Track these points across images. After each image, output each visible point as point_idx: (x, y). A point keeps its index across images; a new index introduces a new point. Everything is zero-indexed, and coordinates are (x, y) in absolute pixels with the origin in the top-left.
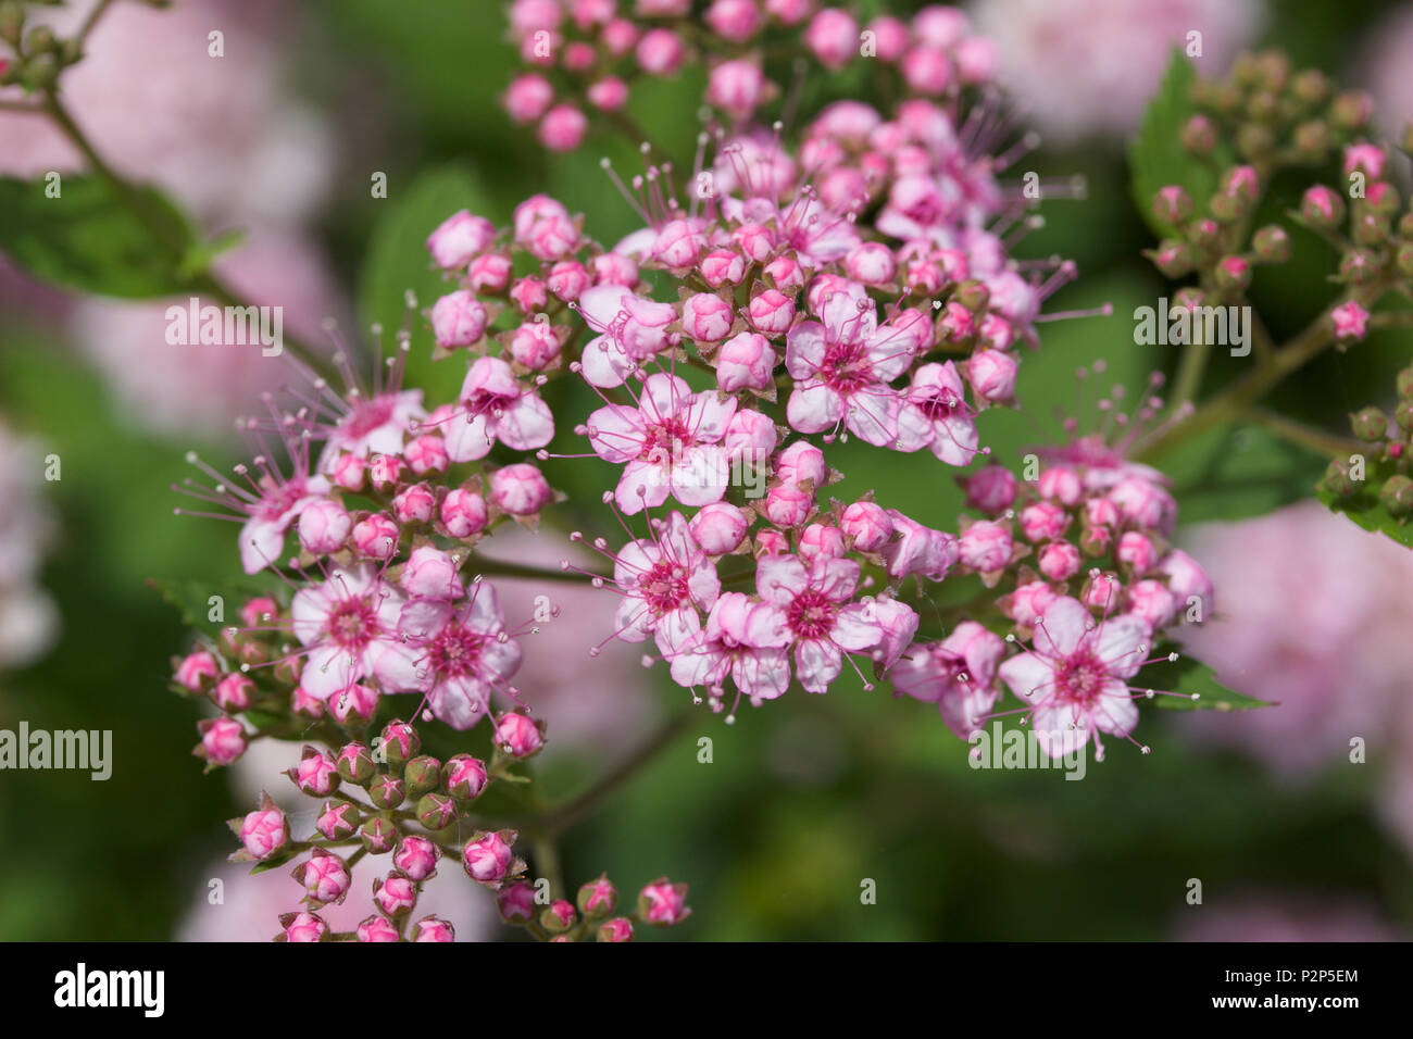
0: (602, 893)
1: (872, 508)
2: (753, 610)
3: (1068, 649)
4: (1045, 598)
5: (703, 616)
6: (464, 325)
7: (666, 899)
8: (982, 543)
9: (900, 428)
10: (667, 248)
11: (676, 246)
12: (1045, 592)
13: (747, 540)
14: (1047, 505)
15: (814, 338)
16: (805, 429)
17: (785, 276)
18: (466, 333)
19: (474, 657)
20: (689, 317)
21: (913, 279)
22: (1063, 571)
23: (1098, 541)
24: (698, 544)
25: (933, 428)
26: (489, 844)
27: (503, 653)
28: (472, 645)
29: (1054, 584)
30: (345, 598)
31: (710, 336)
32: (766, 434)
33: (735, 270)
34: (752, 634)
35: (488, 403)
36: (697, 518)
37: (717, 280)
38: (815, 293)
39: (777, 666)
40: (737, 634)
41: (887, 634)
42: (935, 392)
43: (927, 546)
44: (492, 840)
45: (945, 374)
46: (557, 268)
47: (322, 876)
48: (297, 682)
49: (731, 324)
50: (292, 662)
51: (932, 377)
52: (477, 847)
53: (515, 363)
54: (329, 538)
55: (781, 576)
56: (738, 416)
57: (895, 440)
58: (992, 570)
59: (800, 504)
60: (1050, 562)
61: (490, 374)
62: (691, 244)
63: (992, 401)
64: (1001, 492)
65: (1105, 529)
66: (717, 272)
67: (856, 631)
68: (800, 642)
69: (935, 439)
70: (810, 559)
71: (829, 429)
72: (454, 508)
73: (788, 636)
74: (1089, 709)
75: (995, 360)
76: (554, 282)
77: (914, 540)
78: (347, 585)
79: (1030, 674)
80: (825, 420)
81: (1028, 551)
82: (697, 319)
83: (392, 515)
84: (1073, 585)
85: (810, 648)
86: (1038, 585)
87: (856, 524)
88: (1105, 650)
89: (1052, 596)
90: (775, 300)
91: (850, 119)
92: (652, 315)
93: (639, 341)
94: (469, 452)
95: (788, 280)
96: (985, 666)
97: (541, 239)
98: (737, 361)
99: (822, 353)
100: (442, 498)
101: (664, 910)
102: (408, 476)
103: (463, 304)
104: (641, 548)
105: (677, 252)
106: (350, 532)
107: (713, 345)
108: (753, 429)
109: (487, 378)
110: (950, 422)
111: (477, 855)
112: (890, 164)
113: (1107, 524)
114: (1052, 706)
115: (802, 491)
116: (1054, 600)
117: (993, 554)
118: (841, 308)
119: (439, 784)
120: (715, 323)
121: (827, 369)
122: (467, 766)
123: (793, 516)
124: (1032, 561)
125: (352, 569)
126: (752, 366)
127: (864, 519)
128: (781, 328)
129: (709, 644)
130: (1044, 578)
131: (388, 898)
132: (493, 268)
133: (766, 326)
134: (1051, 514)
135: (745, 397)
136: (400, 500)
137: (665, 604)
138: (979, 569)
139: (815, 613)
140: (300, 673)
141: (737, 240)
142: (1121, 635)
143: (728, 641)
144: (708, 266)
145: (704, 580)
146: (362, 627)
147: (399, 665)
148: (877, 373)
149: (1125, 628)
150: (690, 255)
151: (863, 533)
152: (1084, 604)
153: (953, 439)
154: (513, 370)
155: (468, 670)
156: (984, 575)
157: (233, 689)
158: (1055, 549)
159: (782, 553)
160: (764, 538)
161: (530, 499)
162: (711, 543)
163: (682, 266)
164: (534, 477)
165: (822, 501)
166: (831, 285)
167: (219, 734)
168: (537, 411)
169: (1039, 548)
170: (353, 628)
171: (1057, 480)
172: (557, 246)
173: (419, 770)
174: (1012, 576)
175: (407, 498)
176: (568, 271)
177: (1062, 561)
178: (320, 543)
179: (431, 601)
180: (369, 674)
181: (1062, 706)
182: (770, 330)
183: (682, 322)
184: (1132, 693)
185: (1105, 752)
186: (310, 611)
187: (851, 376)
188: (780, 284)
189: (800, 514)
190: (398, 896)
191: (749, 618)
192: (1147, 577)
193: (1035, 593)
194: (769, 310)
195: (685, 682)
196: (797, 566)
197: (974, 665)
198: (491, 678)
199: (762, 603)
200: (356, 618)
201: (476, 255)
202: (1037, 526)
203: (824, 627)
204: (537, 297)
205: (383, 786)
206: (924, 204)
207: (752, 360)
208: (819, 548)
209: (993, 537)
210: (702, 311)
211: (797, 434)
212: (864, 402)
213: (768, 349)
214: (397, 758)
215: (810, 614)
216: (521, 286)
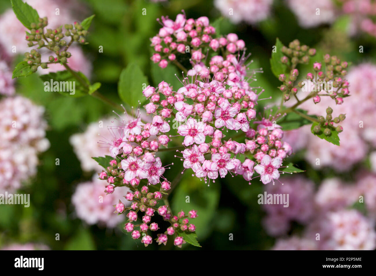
0: (183, 214)
1: (232, 142)
2: (211, 164)
3: (267, 164)
4: (263, 155)
5: (202, 164)
6: (152, 110)
7: (194, 214)
8: (250, 145)
9: (235, 126)
10: (191, 94)
11: (192, 94)
12: (262, 154)
13: (209, 150)
14: (261, 137)
15: (219, 111)
16: (218, 127)
17: (213, 100)
19: (157, 172)
20: (196, 109)
21: (236, 97)
22: (266, 150)
23: (272, 144)
24: (200, 151)
25: (241, 125)
26: (163, 208)
27: (162, 170)
28: (156, 169)
29: (264, 152)
30: (132, 162)
31: (200, 112)
32: (212, 130)
33: (204, 99)
34: (211, 168)
35: (158, 124)
36: (200, 146)
37: (201, 101)
38: (219, 102)
39: (216, 174)
40: (209, 169)
41: (236, 166)
42: (242, 119)
43: (241, 148)
44: (164, 207)
45: (243, 115)
46: (169, 98)
47: (132, 216)
48: (124, 178)
49: (204, 109)
50: (122, 174)
51: (241, 116)
52: (161, 209)
53: (162, 116)
54: (129, 151)
55: (216, 157)
56: (206, 127)
57: (235, 128)
58: (252, 150)
59: (219, 143)
60: (263, 148)
61: (157, 119)
62: (195, 93)
63: (252, 119)
64: (253, 134)
65: (273, 141)
66: (201, 99)
67: (230, 166)
68: (220, 169)
69: (242, 127)
70: (221, 153)
71: (223, 127)
72: (153, 145)
73: (218, 168)
74: (271, 175)
75: (252, 112)
76: (169, 101)
78: (132, 159)
79: (260, 169)
80: (222, 126)
81: (259, 146)
82: (198, 109)
83: (141, 147)
84: (267, 152)
85: (222, 169)
86: (261, 152)
87: (229, 146)
88: (274, 163)
89: (264, 154)
90: (212, 105)
91: (217, 59)
92: (189, 108)
93: (187, 113)
94: (154, 133)
95: (214, 100)
96: (251, 168)
97: (165, 92)
98: (206, 117)
99: (221, 113)
100: (150, 143)
101: (193, 216)
102: (145, 139)
103: (152, 106)
104: (188, 151)
106: (133, 150)
107: (201, 114)
108: (209, 130)
110: (244, 124)
111: (161, 210)
112: (227, 70)
113: (273, 140)
114: (264, 175)
115: (219, 140)
116: (264, 155)
117: (253, 147)
118: (224, 104)
119: (153, 197)
120: (201, 110)
121: (222, 116)
122: (158, 194)
123: (218, 145)
124: (260, 148)
125: (133, 157)
126: (209, 118)
127: (230, 144)
128: (214, 109)
129: (203, 170)
130: (262, 151)
131: (146, 220)
132: (156, 98)
133: (211, 109)
134: (263, 139)
135: (208, 123)
136: (142, 144)
137: (194, 162)
138: (250, 150)
139: (223, 164)
140: (124, 176)
141: (204, 92)
142: (277, 161)
143: (207, 170)
144: (199, 98)
145: (201, 158)
146: (136, 167)
147: (143, 174)
148: (231, 116)
149: (277, 160)
150: (195, 96)
151: (230, 147)
152: (269, 155)
153: (245, 127)
154: (162, 118)
155: (156, 174)
157: (111, 180)
158: (264, 146)
159: (216, 153)
160: (213, 150)
161: (166, 142)
162: (202, 151)
163: (194, 97)
164: (167, 138)
165: (223, 141)
166: (221, 100)
167: (109, 188)
168: (167, 125)
169: (260, 146)
170: (134, 167)
171: (263, 131)
172: (168, 93)
173: (149, 195)
174: (256, 151)
175: (144, 144)
176: (171, 99)
177: (265, 148)
178: (127, 152)
179: (149, 163)
180: (137, 176)
181: (266, 175)
182: (212, 110)
183: (195, 109)
184: (279, 172)
185: (275, 183)
186: (125, 164)
187: (226, 117)
188: (213, 101)
189: (219, 145)
190: (147, 220)
191: (211, 165)
192: (280, 149)
193: (261, 154)
194: (211, 106)
195: (199, 177)
196: (219, 155)
197: (249, 168)
198: (160, 175)
199: (213, 162)
200: (134, 165)
201: (152, 95)
202: (260, 141)
203: (224, 166)
204: (166, 104)
205: (144, 200)
206: (235, 79)
207: (209, 117)
208: (223, 151)
209: (252, 144)
210: (199, 107)
211: (217, 129)
212: (229, 122)
213: (212, 114)
214: (145, 193)
215: (222, 163)
216: (163, 102)
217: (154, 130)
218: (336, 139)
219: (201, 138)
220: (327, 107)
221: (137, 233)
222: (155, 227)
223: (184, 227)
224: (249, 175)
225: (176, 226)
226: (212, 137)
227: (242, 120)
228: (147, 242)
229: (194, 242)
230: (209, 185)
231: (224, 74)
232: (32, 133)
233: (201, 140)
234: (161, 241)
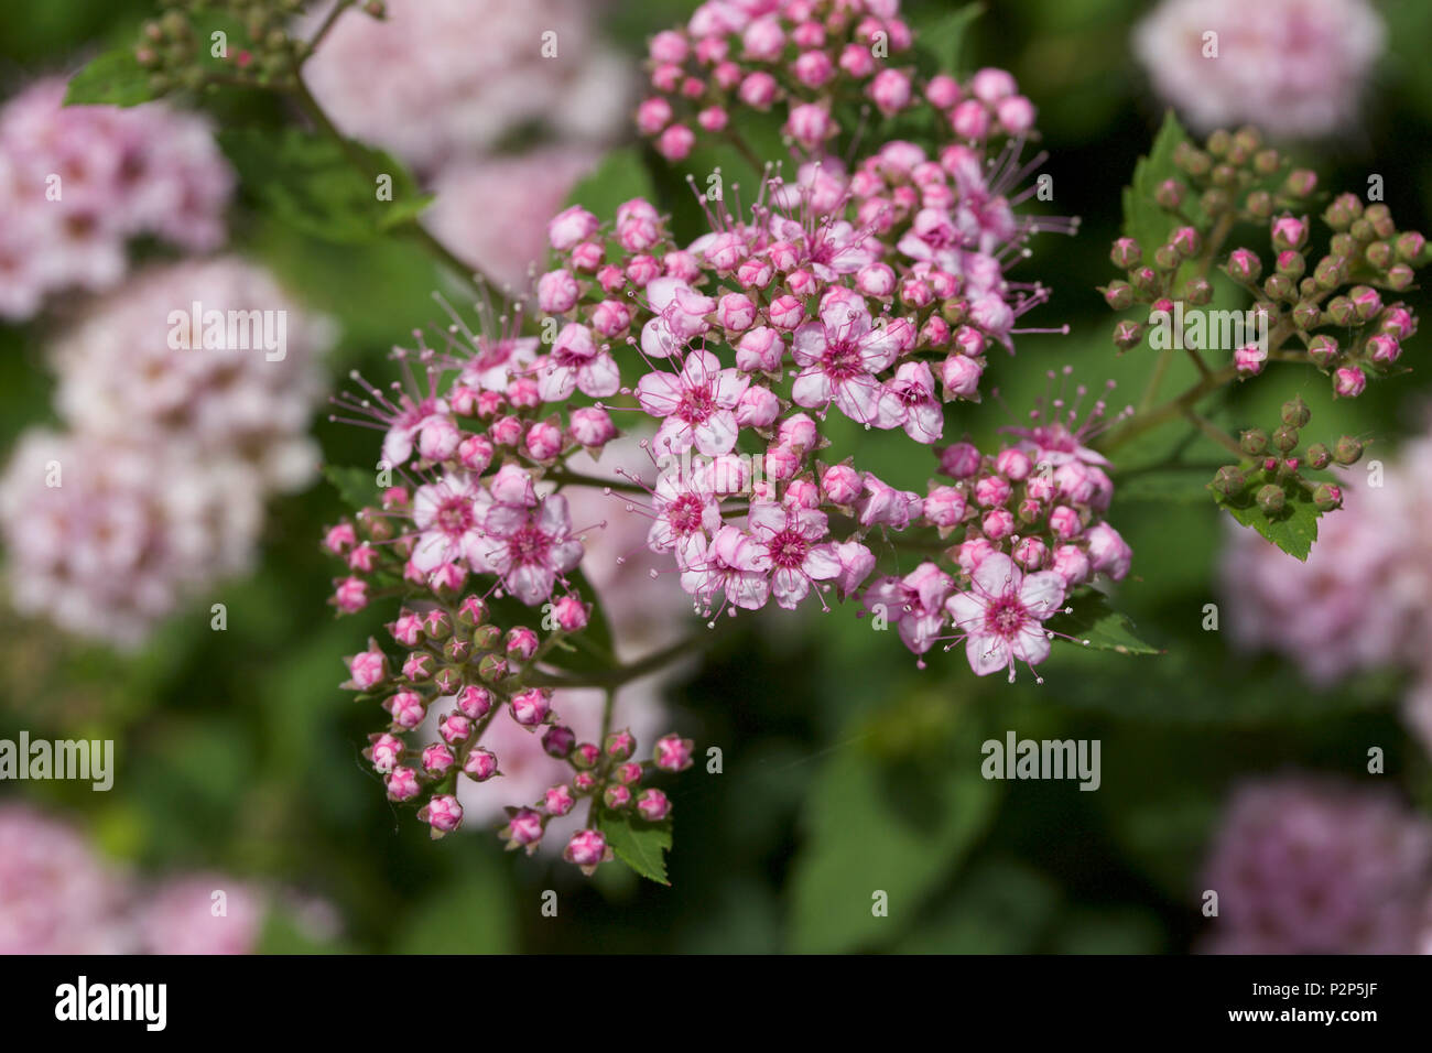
0: (622, 741)
1: (848, 470)
2: (743, 541)
3: (997, 593)
4: (983, 551)
5: (709, 539)
6: (559, 298)
7: (674, 750)
8: (941, 504)
9: (880, 411)
10: (716, 253)
11: (720, 254)
12: (983, 547)
14: (998, 479)
15: (818, 335)
16: (806, 404)
17: (800, 286)
18: (561, 303)
19: (543, 551)
20: (722, 310)
21: (907, 294)
22: (1000, 532)
23: (1030, 512)
25: (907, 412)
26: (531, 697)
27: (566, 551)
28: (541, 543)
29: (992, 541)
30: (451, 497)
31: (736, 326)
32: (769, 407)
33: (762, 277)
34: (739, 559)
37: (748, 283)
38: (823, 300)
39: (758, 586)
40: (728, 559)
41: (845, 571)
42: (908, 385)
43: (890, 504)
44: (533, 695)
45: (921, 373)
46: (636, 259)
47: (404, 708)
48: (409, 556)
49: (753, 320)
50: (408, 541)
51: (910, 372)
52: (522, 698)
53: (595, 330)
54: (441, 450)
55: (767, 518)
56: (750, 390)
57: (876, 419)
58: (947, 525)
59: (789, 463)
60: (990, 524)
61: (576, 338)
62: (734, 253)
63: (956, 394)
64: (966, 464)
65: (1038, 503)
66: (748, 278)
67: (821, 566)
68: (778, 569)
69: (908, 421)
70: (790, 506)
71: (821, 406)
72: (535, 438)
73: (768, 563)
74: (1009, 640)
75: (962, 364)
76: (631, 270)
77: (879, 497)
78: (454, 486)
79: (968, 610)
80: (821, 399)
81: (976, 513)
82: (727, 313)
83: (489, 437)
84: (1005, 545)
85: (783, 575)
86: (980, 540)
87: (833, 483)
88: (1028, 596)
89: (989, 551)
90: (787, 304)
91: (900, 155)
92: (697, 305)
93: (684, 325)
94: (555, 395)
95: (803, 288)
96: (934, 598)
97: (627, 235)
98: (751, 349)
99: (824, 347)
100: (528, 428)
101: (672, 759)
102: (505, 409)
103: (560, 281)
105: (722, 258)
106: (457, 447)
107: (737, 334)
108: (758, 405)
109: (570, 341)
110: (920, 409)
111: (522, 705)
112: (919, 197)
113: (1041, 499)
114: (982, 636)
115: (794, 453)
116: (990, 554)
117: (948, 513)
118: (839, 313)
119: (500, 645)
120: (740, 317)
121: (825, 360)
122: (523, 636)
123: (783, 472)
124: (978, 523)
125: (459, 474)
126: (763, 353)
127: (840, 479)
128: (791, 325)
129: (709, 563)
130: (986, 537)
131: (449, 731)
132: (589, 254)
133: (780, 323)
134: (997, 487)
135: (758, 376)
136: (496, 427)
137: (683, 528)
138: (937, 523)
139: (792, 548)
140: (412, 550)
141: (770, 253)
142: (1041, 587)
143: (722, 563)
144: (743, 271)
145: (711, 514)
146: (462, 520)
147: (484, 551)
148: (866, 366)
149: (1045, 582)
150: (732, 261)
151: (838, 490)
152: (1014, 560)
153: (922, 422)
154: (593, 336)
155: (538, 560)
156: (940, 528)
157: (361, 556)
158: (996, 514)
159: (770, 500)
161: (596, 435)
163: (726, 269)
164: (602, 419)
165: (810, 462)
166: (837, 295)
167: (348, 590)
168: (608, 368)
169: (985, 511)
170: (457, 517)
171: (1010, 458)
172: (639, 242)
173: (484, 635)
174: (961, 531)
175: (501, 427)
176: (642, 263)
177: (999, 524)
178: (434, 453)
179: (512, 507)
180: (463, 556)
181: (989, 636)
182: (782, 326)
183: (716, 314)
185: (1016, 676)
186: (426, 504)
187: (846, 366)
188: (796, 291)
189: (788, 471)
190: (456, 730)
191: (738, 548)
192: (1069, 543)
193: (977, 547)
194: (783, 311)
195: (690, 590)
196: (780, 512)
197: (925, 598)
198: (555, 569)
199: (750, 535)
200: (457, 513)
201: (580, 242)
202: (986, 495)
203: (798, 560)
204: (617, 283)
205: (456, 646)
206: (935, 231)
207: (763, 347)
208: (797, 499)
209: (949, 500)
210: (734, 307)
211: (796, 407)
212: (853, 391)
213: (777, 342)
214: (470, 624)
215: (787, 549)
216: (605, 272)
217: (554, 383)
218: (1301, 531)
219: (721, 431)
221: (404, 777)
222: (482, 763)
223: (616, 794)
224: (925, 629)
225: (583, 782)
226: (770, 436)
227: (905, 390)
228: (437, 820)
229: (647, 861)
230: (711, 624)
231: (898, 208)
233: (718, 441)
234: (516, 834)
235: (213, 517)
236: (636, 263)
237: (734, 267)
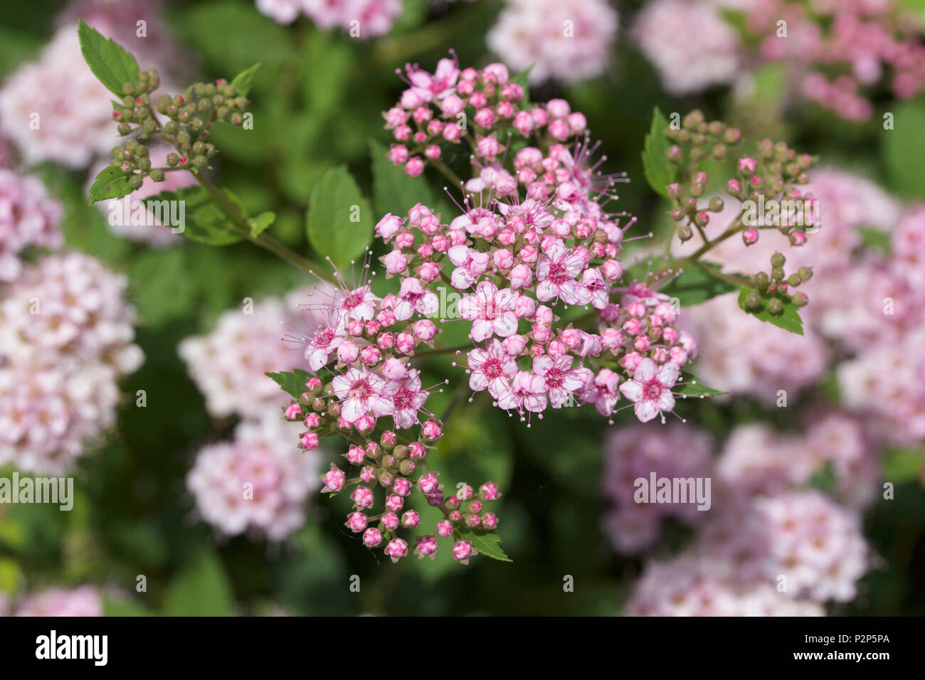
1: (574, 331)
2: (532, 379)
3: (648, 378)
4: (638, 359)
6: (400, 265)
7: (492, 490)
8: (611, 337)
9: (580, 296)
10: (482, 230)
11: (486, 229)
12: (638, 356)
13: (526, 348)
14: (634, 320)
15: (546, 263)
16: (543, 300)
17: (532, 240)
18: (401, 268)
19: (411, 400)
20: (497, 260)
21: (579, 233)
22: (645, 348)
23: (657, 334)
24: (506, 353)
25: (592, 295)
26: (429, 479)
27: (422, 397)
28: (410, 395)
29: (640, 353)
30: (357, 379)
31: (506, 267)
32: (532, 306)
33: (512, 239)
34: (533, 388)
35: (413, 297)
36: (506, 341)
37: (506, 243)
38: (543, 244)
39: (542, 399)
40: (528, 389)
41: (585, 383)
42: (594, 281)
43: (594, 344)
44: (430, 477)
45: (597, 273)
46: (436, 238)
47: (363, 497)
48: (340, 415)
49: (513, 261)
50: (336, 407)
51: (591, 275)
52: (425, 480)
53: (421, 279)
54: (352, 357)
55: (542, 364)
56: (520, 299)
57: (579, 301)
58: (615, 348)
59: (547, 333)
60: (639, 344)
61: (412, 285)
62: (493, 228)
63: (613, 280)
64: (614, 314)
65: (659, 328)
66: (506, 240)
67: (571, 384)
68: (551, 389)
69: (593, 299)
70: (553, 356)
71: (554, 299)
72: (402, 341)
73: (546, 387)
74: (657, 402)
75: (614, 265)
76: (435, 245)
77: (590, 342)
78: (356, 374)
79: (632, 390)
80: (552, 296)
81: (630, 339)
83: (377, 346)
84: (647, 353)
85: (556, 391)
86: (635, 353)
87: (568, 339)
88: (662, 377)
89: (641, 358)
90: (531, 251)
91: (529, 155)
92: (481, 259)
93: (476, 270)
94: (405, 317)
95: (534, 241)
96: (614, 387)
97: (426, 226)
98: (519, 278)
99: (549, 269)
100: (397, 337)
101: (491, 495)
102: (383, 330)
103: (399, 256)
104: (480, 352)
105: (487, 231)
106: (359, 355)
107: (507, 271)
108: (524, 305)
109: (412, 288)
110: (598, 292)
111: (425, 484)
112: (554, 176)
113: (659, 326)
114: (642, 402)
115: (546, 327)
116: (642, 360)
117: (616, 342)
118: (556, 250)
119: (407, 455)
120: (508, 262)
121: (551, 276)
122: (417, 447)
123: (545, 338)
124: (632, 344)
125: (360, 369)
126: (525, 279)
127: (571, 335)
128: (534, 261)
129: (515, 393)
130: (636, 350)
131: (393, 505)
132: (405, 239)
133: (528, 261)
134: (637, 324)
135: (522, 291)
136: (380, 340)
137: (493, 376)
138: (610, 348)
139: (557, 378)
140: (341, 412)
141: (511, 225)
142: (668, 371)
143: (524, 392)
144: (501, 237)
145: (510, 366)
146: (365, 391)
147: (383, 406)
148: (570, 275)
149: (669, 369)
150: (493, 232)
151: (572, 342)
152: (653, 360)
153: (601, 298)
154: (421, 282)
155: (409, 405)
156: (611, 350)
157: (313, 420)
158: (640, 338)
159: (543, 354)
160: (534, 349)
161: (431, 334)
162: (512, 351)
163: (489, 236)
164: (431, 325)
165: (555, 330)
166: (549, 241)
167: (308, 439)
168: (432, 299)
169: (634, 338)
170: (362, 390)
171: (636, 309)
172: (433, 228)
173: (399, 451)
174: (624, 351)
175: (384, 339)
176: (441, 240)
177: (644, 344)
178: (347, 359)
179: (396, 380)
180: (369, 410)
181: (646, 401)
182: (530, 263)
183: (494, 262)
184: (674, 395)
185: (666, 419)
186: (340, 385)
187: (559, 277)
188: (531, 242)
189: (548, 337)
190: (397, 504)
191: (531, 382)
192: (674, 346)
193: (634, 357)
194: (528, 254)
195: (504, 408)
196: (548, 359)
197: (610, 388)
198: (418, 407)
199: (535, 374)
200: (361, 387)
201: (398, 233)
202: (632, 329)
203: (560, 383)
204: (430, 253)
205: (388, 460)
206: (573, 196)
207: (525, 276)
208: (557, 351)
209: (616, 335)
210: (502, 256)
211: (541, 303)
212: (566, 287)
213: (530, 272)
214: (389, 447)
215: (554, 378)
216: (422, 248)
217: (403, 310)
218: (793, 320)
219: (509, 323)
220: (773, 253)
221: (374, 533)
222: (414, 519)
223: (474, 519)
224: (609, 404)
225: (456, 517)
226: (533, 320)
227: (594, 284)
228: (396, 553)
229: (494, 551)
230: (529, 426)
231: (548, 185)
232: (107, 332)
233: (508, 328)
234: (424, 550)
235: (94, 399)
236: (437, 241)
237: (495, 235)
